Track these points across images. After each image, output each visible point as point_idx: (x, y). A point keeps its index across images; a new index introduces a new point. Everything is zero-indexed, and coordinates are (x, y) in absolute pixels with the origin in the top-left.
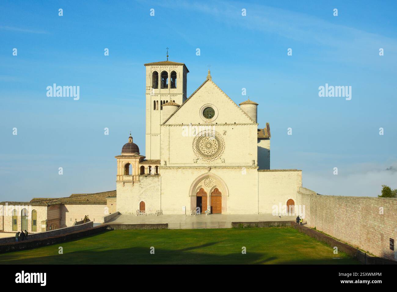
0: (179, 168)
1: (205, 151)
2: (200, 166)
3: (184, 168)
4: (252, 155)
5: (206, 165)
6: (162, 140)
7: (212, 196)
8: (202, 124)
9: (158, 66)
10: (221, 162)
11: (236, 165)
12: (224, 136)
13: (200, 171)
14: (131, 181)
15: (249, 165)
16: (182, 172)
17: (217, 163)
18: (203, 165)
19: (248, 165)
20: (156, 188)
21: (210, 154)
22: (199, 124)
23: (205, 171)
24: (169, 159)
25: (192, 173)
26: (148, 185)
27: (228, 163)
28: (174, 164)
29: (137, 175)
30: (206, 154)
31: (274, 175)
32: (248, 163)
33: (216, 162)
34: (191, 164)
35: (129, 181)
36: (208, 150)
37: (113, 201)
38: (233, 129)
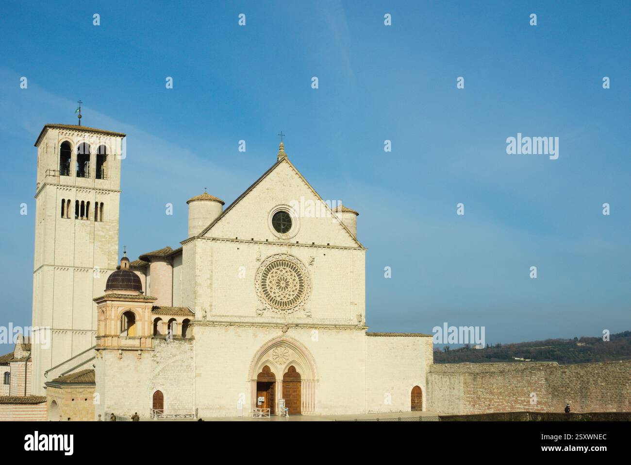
0: (231, 324)
1: (277, 295)
2: (270, 321)
3: (240, 325)
4: (356, 304)
5: (279, 321)
6: (199, 267)
7: (284, 382)
8: (272, 241)
9: (73, 132)
10: (305, 317)
11: (331, 323)
12: (310, 268)
13: (269, 333)
14: (138, 347)
15: (353, 324)
16: (236, 333)
17: (298, 318)
18: (274, 321)
19: (350, 324)
20: (186, 364)
21: (285, 300)
22: (267, 240)
23: (277, 333)
24: (211, 306)
25: (255, 336)
26: (170, 357)
27: (316, 319)
28: (221, 316)
29: (149, 337)
30: (278, 299)
31: (392, 343)
32: (350, 320)
33: (297, 316)
34: (252, 317)
35: (133, 349)
36: (282, 292)
37: (76, 391)
38: (324, 255)
